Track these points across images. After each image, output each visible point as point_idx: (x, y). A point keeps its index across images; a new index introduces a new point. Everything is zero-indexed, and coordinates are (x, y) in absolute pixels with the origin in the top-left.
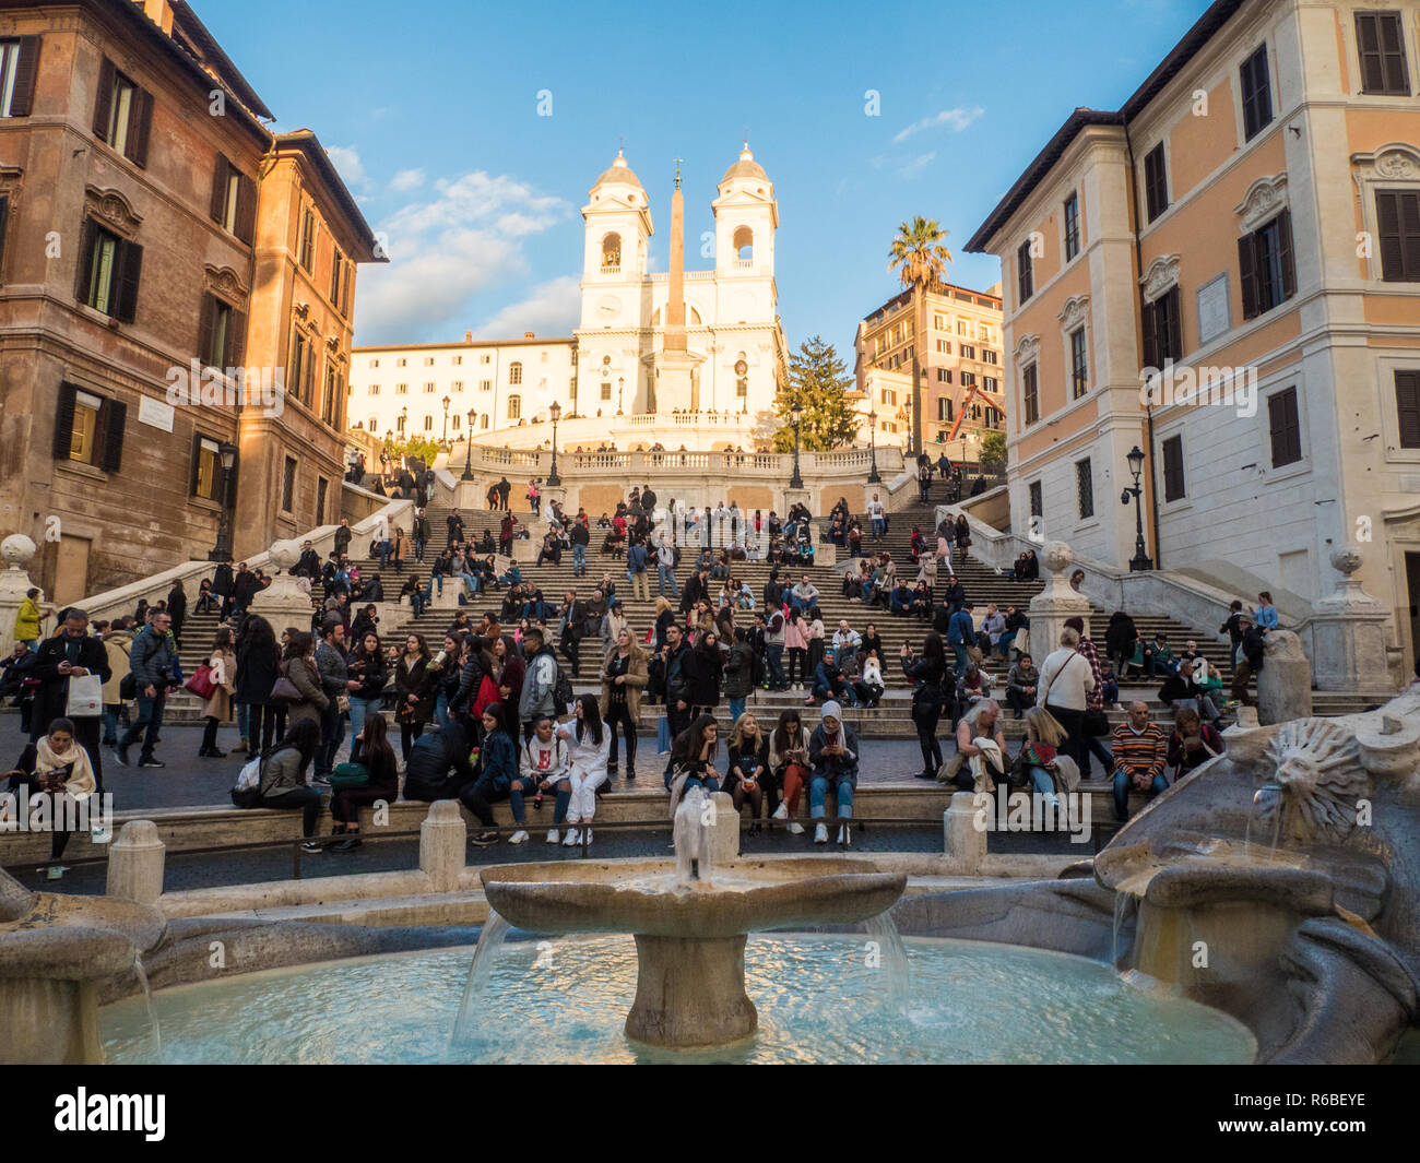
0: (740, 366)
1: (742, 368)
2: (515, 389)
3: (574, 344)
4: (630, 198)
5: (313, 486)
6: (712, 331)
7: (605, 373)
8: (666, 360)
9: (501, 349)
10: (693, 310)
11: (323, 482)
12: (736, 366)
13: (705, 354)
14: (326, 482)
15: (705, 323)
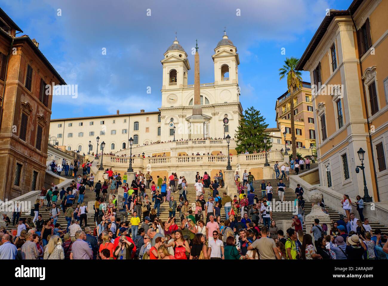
0: (226, 120)
1: (226, 121)
2: (136, 133)
3: (159, 113)
4: (180, 56)
5: (31, 175)
6: (214, 107)
7: (172, 125)
8: (194, 119)
9: (131, 117)
10: (206, 98)
11: (36, 173)
12: (224, 120)
13: (211, 116)
14: (37, 173)
15: (211, 103)
